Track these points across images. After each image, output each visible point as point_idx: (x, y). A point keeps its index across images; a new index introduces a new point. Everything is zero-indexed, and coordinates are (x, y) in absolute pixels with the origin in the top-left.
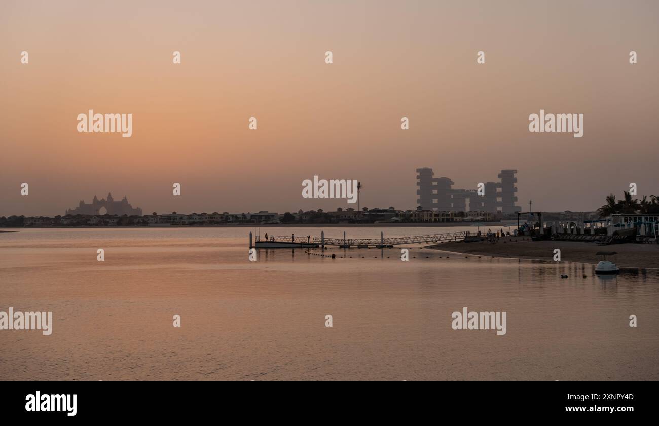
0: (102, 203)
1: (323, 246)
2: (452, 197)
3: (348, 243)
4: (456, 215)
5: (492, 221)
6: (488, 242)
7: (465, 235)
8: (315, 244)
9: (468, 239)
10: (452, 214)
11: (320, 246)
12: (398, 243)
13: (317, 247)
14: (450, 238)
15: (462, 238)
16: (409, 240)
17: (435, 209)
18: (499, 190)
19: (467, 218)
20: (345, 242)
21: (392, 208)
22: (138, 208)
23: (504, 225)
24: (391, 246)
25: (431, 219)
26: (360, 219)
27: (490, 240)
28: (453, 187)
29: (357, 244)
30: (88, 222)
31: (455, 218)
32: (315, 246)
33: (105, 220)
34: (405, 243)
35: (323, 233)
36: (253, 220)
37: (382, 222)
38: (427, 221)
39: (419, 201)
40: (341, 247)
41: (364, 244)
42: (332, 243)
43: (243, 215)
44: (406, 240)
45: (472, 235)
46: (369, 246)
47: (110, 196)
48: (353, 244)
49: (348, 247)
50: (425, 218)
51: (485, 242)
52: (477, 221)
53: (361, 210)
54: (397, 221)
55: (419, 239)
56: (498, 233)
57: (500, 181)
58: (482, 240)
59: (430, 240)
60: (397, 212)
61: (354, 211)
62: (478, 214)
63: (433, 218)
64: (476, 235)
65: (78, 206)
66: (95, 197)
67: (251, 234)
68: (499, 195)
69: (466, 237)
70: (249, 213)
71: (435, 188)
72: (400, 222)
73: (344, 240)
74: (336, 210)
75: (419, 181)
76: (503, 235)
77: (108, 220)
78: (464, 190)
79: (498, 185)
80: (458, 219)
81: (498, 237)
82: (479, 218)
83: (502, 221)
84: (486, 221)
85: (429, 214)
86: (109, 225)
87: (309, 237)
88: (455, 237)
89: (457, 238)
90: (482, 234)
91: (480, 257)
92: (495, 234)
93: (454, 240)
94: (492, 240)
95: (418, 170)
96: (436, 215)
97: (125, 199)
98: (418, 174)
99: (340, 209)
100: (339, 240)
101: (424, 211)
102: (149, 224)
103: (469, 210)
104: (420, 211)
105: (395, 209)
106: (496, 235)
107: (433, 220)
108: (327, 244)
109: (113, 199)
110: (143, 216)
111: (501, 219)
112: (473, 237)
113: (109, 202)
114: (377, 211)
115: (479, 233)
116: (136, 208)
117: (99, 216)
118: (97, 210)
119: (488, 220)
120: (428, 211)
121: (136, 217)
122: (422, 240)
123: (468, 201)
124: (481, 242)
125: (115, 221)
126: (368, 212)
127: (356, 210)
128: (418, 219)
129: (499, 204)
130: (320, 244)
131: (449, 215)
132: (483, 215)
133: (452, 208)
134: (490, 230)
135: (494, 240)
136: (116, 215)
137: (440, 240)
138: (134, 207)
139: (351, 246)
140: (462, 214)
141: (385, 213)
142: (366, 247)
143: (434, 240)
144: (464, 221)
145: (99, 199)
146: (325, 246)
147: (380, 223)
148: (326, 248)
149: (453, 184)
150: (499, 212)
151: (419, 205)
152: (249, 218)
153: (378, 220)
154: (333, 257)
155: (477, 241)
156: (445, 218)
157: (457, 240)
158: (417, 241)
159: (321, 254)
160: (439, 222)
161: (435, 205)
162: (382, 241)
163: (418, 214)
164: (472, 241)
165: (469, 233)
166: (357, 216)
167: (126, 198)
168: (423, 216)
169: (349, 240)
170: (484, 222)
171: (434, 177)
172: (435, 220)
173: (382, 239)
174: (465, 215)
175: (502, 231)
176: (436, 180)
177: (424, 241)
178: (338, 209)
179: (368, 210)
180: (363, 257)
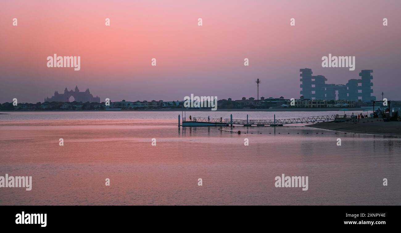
0: (71, 93)
1: (232, 125)
2: (326, 90)
3: (250, 123)
4: (328, 103)
5: (355, 107)
6: (352, 122)
7: (335, 117)
8: (226, 123)
9: (337, 120)
10: (325, 102)
11: (230, 125)
12: (286, 123)
13: (228, 125)
14: (324, 119)
15: (333, 119)
16: (294, 121)
17: (313, 98)
18: (360, 85)
19: (335, 105)
20: (247, 123)
21: (282, 97)
22: (97, 97)
23: (363, 110)
24: (282, 125)
25: (310, 106)
26: (259, 106)
27: (353, 121)
28: (326, 82)
29: (257, 124)
30: (61, 107)
31: (328, 105)
32: (226, 125)
33: (73, 106)
34: (292, 123)
35: (231, 115)
36: (181, 106)
37: (274, 108)
38: (307, 107)
39: (301, 92)
40: (245, 126)
41: (261, 124)
42: (238, 123)
43: (174, 102)
44: (292, 121)
45: (340, 117)
46: (265, 125)
47: (77, 88)
48: (253, 124)
49: (250, 126)
50: (306, 105)
51: (349, 122)
52: (344, 107)
53: (259, 99)
54: (285, 107)
55: (301, 120)
56: (359, 116)
57: (360, 78)
58: (347, 121)
59: (310, 121)
60: (286, 101)
61: (254, 99)
62: (344, 102)
63: (312, 105)
64: (343, 117)
65: (54, 95)
66: (66, 89)
67: (179, 116)
68: (360, 88)
69: (336, 118)
70: (178, 101)
71: (313, 83)
72: (288, 108)
73: (247, 121)
74: (241, 99)
75: (301, 78)
76: (362, 117)
77: (75, 106)
78: (335, 85)
79: (359, 81)
80: (330, 105)
81: (359, 119)
82: (345, 105)
83: (362, 107)
84: (350, 107)
85: (309, 102)
86: (76, 109)
87: (221, 118)
88: (328, 119)
89: (329, 119)
90: (347, 117)
91: (346, 133)
92: (356, 116)
93: (327, 121)
94: (355, 121)
95: (301, 70)
96: (314, 103)
97: (88, 91)
98: (301, 73)
99: (244, 98)
100: (244, 121)
101: (305, 99)
102: (105, 109)
103: (338, 99)
104: (302, 99)
105: (284, 98)
106: (358, 117)
107: (312, 106)
108: (234, 123)
109: (79, 90)
110: (101, 103)
111: (361, 105)
112: (340, 118)
113: (76, 93)
114: (271, 99)
115: (345, 116)
116: (96, 97)
117: (69, 103)
118: (68, 99)
119: (351, 106)
120: (308, 100)
121: (96, 103)
122: (304, 121)
123: (337, 92)
124: (346, 122)
125: (81, 106)
126: (265, 100)
127: (256, 99)
128: (301, 106)
129: (360, 95)
130: (230, 123)
131: (323, 103)
132: (348, 103)
133: (326, 97)
134: (353, 113)
135: (356, 121)
136: (81, 102)
137: (316, 121)
138: (94, 96)
139: (252, 125)
140: (333, 102)
141: (277, 101)
142: (263, 125)
143: (313, 120)
144: (334, 107)
145: (69, 90)
146: (233, 125)
147: (273, 108)
148: (234, 127)
149: (326, 80)
150: (360, 100)
151: (302, 95)
152: (178, 104)
153: (272, 106)
154: (239, 133)
155: (343, 121)
156: (320, 105)
157: (329, 121)
158: (300, 122)
159: (230, 131)
160: (316, 107)
161: (313, 95)
162: (275, 121)
163: (301, 102)
164: (340, 122)
165: (338, 116)
166: (256, 103)
167: (88, 89)
168: (305, 104)
169: (250, 121)
170: (349, 108)
171: (312, 75)
172: (313, 106)
173: (275, 120)
174: (335, 102)
175: (361, 114)
176: (314, 77)
177: (305, 121)
178: (242, 98)
179: (265, 99)
180: (261, 133)
